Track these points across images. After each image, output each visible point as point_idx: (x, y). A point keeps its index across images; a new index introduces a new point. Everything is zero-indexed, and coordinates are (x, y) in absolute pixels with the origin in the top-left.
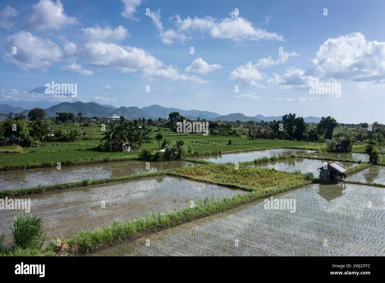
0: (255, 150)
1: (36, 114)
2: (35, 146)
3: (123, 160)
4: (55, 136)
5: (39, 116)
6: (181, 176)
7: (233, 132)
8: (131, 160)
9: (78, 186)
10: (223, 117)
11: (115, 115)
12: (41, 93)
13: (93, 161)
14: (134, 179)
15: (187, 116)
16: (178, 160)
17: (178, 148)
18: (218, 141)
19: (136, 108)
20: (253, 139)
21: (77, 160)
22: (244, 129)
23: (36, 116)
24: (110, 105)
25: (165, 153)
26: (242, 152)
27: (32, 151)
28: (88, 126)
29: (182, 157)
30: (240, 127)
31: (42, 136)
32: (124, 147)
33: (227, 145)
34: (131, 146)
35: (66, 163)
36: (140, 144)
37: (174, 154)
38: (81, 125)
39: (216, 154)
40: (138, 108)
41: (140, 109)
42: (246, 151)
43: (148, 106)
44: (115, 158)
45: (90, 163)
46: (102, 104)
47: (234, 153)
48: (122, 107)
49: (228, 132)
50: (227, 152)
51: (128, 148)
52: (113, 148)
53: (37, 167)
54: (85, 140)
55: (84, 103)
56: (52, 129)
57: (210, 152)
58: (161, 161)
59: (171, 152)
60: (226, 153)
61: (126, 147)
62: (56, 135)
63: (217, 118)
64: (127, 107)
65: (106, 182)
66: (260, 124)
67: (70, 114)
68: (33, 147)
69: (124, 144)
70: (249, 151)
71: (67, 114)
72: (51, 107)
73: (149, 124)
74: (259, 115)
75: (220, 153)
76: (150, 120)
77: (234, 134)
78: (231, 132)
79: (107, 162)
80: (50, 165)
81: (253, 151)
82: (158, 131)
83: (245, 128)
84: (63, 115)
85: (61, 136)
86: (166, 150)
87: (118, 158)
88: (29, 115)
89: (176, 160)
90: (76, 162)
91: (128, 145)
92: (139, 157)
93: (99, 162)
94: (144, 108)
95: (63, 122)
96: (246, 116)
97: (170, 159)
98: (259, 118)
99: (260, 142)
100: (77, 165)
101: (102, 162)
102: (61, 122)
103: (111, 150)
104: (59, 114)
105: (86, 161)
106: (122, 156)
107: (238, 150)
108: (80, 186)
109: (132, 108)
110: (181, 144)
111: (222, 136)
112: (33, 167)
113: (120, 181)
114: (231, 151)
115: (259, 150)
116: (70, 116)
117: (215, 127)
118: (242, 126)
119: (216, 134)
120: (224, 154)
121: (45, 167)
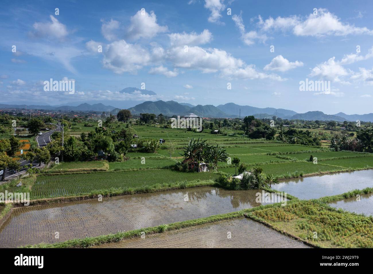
0: (341, 172)
1: (124, 115)
2: (119, 160)
3: (199, 187)
4: (137, 146)
5: (126, 117)
6: (261, 221)
7: (313, 140)
8: (207, 186)
9: (154, 233)
10: (301, 115)
11: (192, 114)
12: (129, 93)
13: (170, 188)
14: (210, 222)
15: (262, 114)
16: (256, 189)
17: (257, 175)
18: (297, 153)
19: (212, 106)
20: (336, 150)
21: (155, 187)
22: (324, 131)
23: (124, 117)
24: (188, 103)
25: (242, 181)
26: (327, 174)
27: (116, 169)
28: (167, 128)
29: (260, 186)
30: (320, 128)
31: (126, 151)
32: (201, 167)
33: (308, 161)
34: (207, 165)
35: (145, 190)
36: (216, 162)
37: (252, 182)
38: (161, 127)
39: (297, 177)
40: (214, 106)
41: (216, 107)
42: (331, 173)
43: (224, 104)
44: (191, 184)
45: (167, 190)
46: (181, 103)
47: (317, 175)
48: (198, 105)
49: (307, 140)
50: (310, 174)
51: (204, 168)
52: (190, 168)
53: (119, 195)
54: (164, 149)
55: (164, 102)
56: (135, 135)
57: (290, 175)
58: (238, 190)
59: (248, 180)
60: (308, 176)
61: (202, 167)
62: (139, 146)
63: (294, 116)
64: (203, 105)
65: (181, 227)
66: (343, 126)
67: (152, 115)
68: (117, 161)
69: (200, 164)
70: (335, 173)
71: (149, 115)
72: (136, 106)
73: (224, 125)
74: (341, 113)
75: (301, 175)
76: (225, 121)
77: (314, 142)
78: (311, 139)
79: (183, 188)
80: (130, 192)
81: (339, 172)
82: (233, 136)
83: (326, 129)
84: (146, 116)
85: (143, 146)
86: (244, 177)
87: (194, 184)
88: (118, 116)
89: (254, 189)
90: (154, 189)
91: (204, 165)
92: (216, 182)
93: (176, 189)
94: (220, 106)
95: (146, 123)
96: (326, 114)
97: (247, 188)
98: (341, 117)
99: (346, 157)
100: (155, 192)
101: (179, 189)
102: (144, 123)
103: (187, 170)
104: (143, 114)
105: (164, 188)
106: (198, 181)
107: (322, 172)
108: (157, 233)
109: (208, 106)
110: (260, 172)
111: (301, 145)
112: (115, 195)
113: (196, 225)
114: (313, 173)
115: (347, 171)
116: (152, 117)
117: (293, 134)
118: (322, 127)
119: (294, 142)
120: (306, 176)
121: (126, 195)
